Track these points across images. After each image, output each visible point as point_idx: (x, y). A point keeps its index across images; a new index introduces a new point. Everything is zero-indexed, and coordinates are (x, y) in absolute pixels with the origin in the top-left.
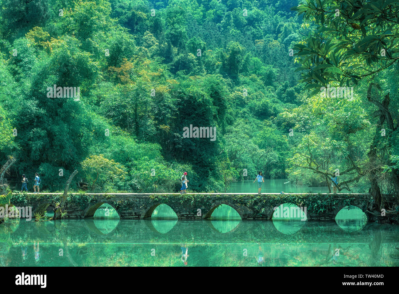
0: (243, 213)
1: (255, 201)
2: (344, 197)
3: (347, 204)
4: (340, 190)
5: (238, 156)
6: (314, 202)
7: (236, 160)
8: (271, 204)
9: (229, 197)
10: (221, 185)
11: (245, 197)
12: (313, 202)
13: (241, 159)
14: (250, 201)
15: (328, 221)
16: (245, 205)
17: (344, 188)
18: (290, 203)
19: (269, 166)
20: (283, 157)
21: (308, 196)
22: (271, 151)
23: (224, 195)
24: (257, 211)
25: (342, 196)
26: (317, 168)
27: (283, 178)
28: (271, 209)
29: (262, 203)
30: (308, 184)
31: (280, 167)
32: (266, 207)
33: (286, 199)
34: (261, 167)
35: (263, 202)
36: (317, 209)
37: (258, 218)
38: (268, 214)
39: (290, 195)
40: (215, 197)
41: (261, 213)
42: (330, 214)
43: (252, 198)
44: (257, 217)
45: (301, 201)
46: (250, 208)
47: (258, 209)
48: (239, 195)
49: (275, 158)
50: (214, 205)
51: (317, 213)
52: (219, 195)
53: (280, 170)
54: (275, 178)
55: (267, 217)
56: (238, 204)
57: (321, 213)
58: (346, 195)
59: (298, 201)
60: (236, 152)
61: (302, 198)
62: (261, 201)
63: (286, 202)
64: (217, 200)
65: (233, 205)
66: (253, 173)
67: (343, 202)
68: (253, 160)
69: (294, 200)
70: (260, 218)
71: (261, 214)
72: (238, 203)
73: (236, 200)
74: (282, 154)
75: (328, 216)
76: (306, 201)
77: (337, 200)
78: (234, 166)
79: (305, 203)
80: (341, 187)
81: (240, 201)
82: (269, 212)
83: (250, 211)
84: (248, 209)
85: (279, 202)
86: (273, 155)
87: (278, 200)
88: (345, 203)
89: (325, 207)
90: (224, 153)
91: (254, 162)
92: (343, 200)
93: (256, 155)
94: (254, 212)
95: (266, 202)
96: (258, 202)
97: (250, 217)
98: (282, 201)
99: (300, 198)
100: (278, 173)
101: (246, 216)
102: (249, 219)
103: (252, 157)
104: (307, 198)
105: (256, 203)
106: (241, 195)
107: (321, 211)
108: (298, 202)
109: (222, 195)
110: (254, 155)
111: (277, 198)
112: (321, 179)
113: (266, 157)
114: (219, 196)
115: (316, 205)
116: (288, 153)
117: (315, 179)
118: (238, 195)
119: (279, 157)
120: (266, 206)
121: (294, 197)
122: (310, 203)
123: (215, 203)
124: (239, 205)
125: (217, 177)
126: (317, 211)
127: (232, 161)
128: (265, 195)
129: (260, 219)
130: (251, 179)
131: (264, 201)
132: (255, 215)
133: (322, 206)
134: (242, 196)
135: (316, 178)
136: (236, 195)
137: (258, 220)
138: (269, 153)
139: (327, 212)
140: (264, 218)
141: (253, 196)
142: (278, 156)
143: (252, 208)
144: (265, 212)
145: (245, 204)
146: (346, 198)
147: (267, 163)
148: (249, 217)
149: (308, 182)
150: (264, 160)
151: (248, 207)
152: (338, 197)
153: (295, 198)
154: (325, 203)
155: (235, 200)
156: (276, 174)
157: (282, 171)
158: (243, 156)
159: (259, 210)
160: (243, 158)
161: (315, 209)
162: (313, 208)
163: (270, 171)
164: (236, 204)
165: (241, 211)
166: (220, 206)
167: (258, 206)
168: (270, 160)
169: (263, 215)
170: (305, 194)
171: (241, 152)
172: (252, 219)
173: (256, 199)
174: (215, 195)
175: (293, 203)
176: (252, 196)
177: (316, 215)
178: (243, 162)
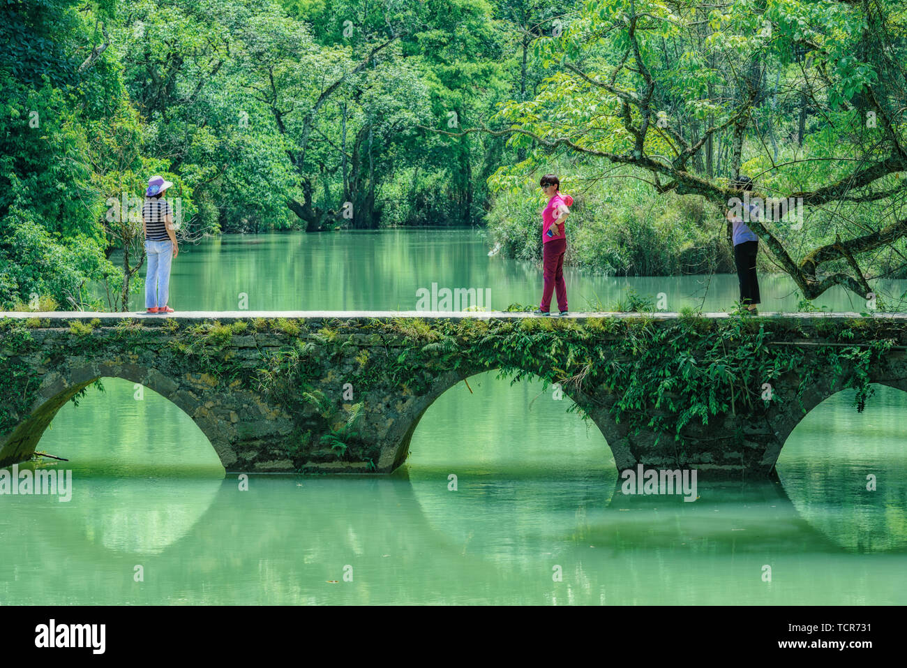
0: (234, 432)
1: (305, 358)
2: (833, 331)
3: (850, 379)
4: (813, 292)
5: (185, 88)
6: (658, 364)
7: (172, 110)
8: (404, 376)
9: (149, 335)
10: (87, 265)
11: (243, 333)
12: (650, 364)
13: (205, 106)
14: (277, 355)
15: (735, 476)
16: (247, 384)
17: (834, 281)
18: (516, 372)
19: (376, 153)
20: (456, 94)
21: (622, 327)
22: (389, 59)
23: (114, 322)
24: (317, 417)
25: (819, 326)
26: (681, 162)
27: (455, 225)
28: (399, 407)
29: (349, 368)
30: (609, 258)
31: (436, 158)
32: (372, 397)
33: (489, 344)
34: (324, 156)
35: (356, 366)
36: (672, 407)
37: (321, 459)
38: (382, 434)
39: (512, 320)
40: (64, 337)
41: (340, 428)
42: (749, 437)
43: (288, 339)
44: (314, 453)
45: (579, 358)
46: (273, 401)
47: (325, 404)
48: (211, 321)
49: (410, 100)
50: (57, 380)
51: (672, 432)
52: (86, 321)
53: (441, 173)
54: (410, 224)
55: (375, 456)
56: (205, 376)
57: (694, 427)
58: (842, 324)
59: (562, 357)
60: (176, 61)
61: (587, 343)
62: (339, 360)
63: (493, 366)
64: (76, 351)
65: (174, 384)
66: (276, 190)
67: (825, 363)
68: (278, 114)
69: (536, 349)
70: (332, 458)
71: (342, 438)
72: (202, 370)
73: (189, 351)
74: (452, 80)
75: (734, 448)
76: (609, 356)
77: (793, 349)
78: (160, 148)
79: (601, 368)
80: (822, 276)
81: (215, 359)
82: (389, 423)
83: (271, 419)
84: (264, 408)
85: (450, 364)
86: (397, 82)
87: (441, 353)
88: (839, 369)
89: (723, 392)
90: (102, 67)
91: (282, 129)
92: (828, 351)
93: (293, 82)
94: (301, 423)
95: (371, 363)
96: (322, 367)
97: (273, 457)
98: (465, 357)
99: (575, 341)
100: (426, 192)
101: (251, 448)
102: (269, 464)
103: (271, 96)
104: (617, 343)
105: (310, 369)
106: (224, 322)
107: (697, 419)
108: (563, 367)
109: (104, 322)
110: (283, 85)
111: (438, 340)
112: (686, 228)
113: (358, 95)
114: (87, 329)
115: (667, 383)
116: (487, 73)
117: (649, 233)
118: (201, 321)
119: (436, 98)
120: (372, 387)
121: (537, 337)
122: (631, 370)
123: (63, 371)
124: (205, 381)
125: (59, 217)
126: (675, 417)
127: (150, 120)
128: (363, 321)
129: (336, 465)
130: (266, 231)
131: (362, 360)
132: (304, 440)
133: (702, 391)
134: (226, 329)
135: (657, 225)
136: (190, 321)
137: (320, 471)
138: (372, 74)
139: (729, 424)
140: (357, 459)
141: (296, 329)
142: (431, 91)
143: (285, 400)
144: (363, 423)
145: (248, 378)
146: (847, 340)
147: (363, 135)
148: (265, 455)
149: (609, 249)
150: (346, 114)
151: (259, 392)
152: (799, 336)
153: (547, 342)
154: (719, 367)
155: (182, 354)
156: (416, 199)
157: (455, 179)
158: (218, 88)
159: (326, 415)
160: (218, 100)
161: (664, 406)
162: (648, 400)
163: (377, 180)
164: (189, 379)
165: (219, 421)
166: (91, 390)
167: (324, 389)
168: (380, 116)
169: (353, 442)
170: (602, 315)
171: (206, 65)
172: (287, 464)
173: (312, 346)
174: (64, 323)
175: (533, 369)
176: (285, 326)
177: (667, 438)
178: (218, 123)
